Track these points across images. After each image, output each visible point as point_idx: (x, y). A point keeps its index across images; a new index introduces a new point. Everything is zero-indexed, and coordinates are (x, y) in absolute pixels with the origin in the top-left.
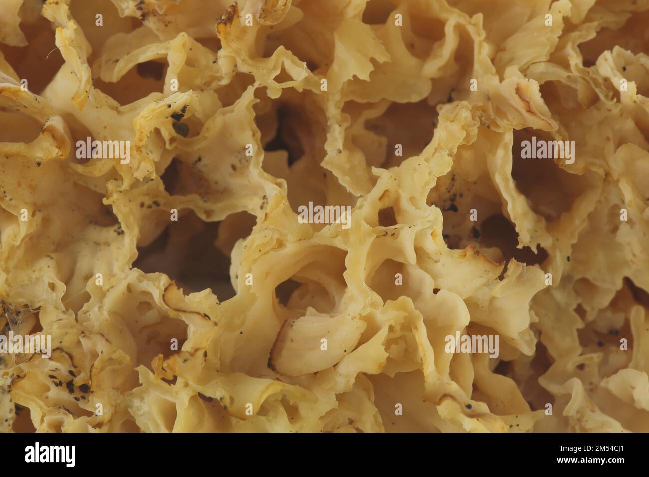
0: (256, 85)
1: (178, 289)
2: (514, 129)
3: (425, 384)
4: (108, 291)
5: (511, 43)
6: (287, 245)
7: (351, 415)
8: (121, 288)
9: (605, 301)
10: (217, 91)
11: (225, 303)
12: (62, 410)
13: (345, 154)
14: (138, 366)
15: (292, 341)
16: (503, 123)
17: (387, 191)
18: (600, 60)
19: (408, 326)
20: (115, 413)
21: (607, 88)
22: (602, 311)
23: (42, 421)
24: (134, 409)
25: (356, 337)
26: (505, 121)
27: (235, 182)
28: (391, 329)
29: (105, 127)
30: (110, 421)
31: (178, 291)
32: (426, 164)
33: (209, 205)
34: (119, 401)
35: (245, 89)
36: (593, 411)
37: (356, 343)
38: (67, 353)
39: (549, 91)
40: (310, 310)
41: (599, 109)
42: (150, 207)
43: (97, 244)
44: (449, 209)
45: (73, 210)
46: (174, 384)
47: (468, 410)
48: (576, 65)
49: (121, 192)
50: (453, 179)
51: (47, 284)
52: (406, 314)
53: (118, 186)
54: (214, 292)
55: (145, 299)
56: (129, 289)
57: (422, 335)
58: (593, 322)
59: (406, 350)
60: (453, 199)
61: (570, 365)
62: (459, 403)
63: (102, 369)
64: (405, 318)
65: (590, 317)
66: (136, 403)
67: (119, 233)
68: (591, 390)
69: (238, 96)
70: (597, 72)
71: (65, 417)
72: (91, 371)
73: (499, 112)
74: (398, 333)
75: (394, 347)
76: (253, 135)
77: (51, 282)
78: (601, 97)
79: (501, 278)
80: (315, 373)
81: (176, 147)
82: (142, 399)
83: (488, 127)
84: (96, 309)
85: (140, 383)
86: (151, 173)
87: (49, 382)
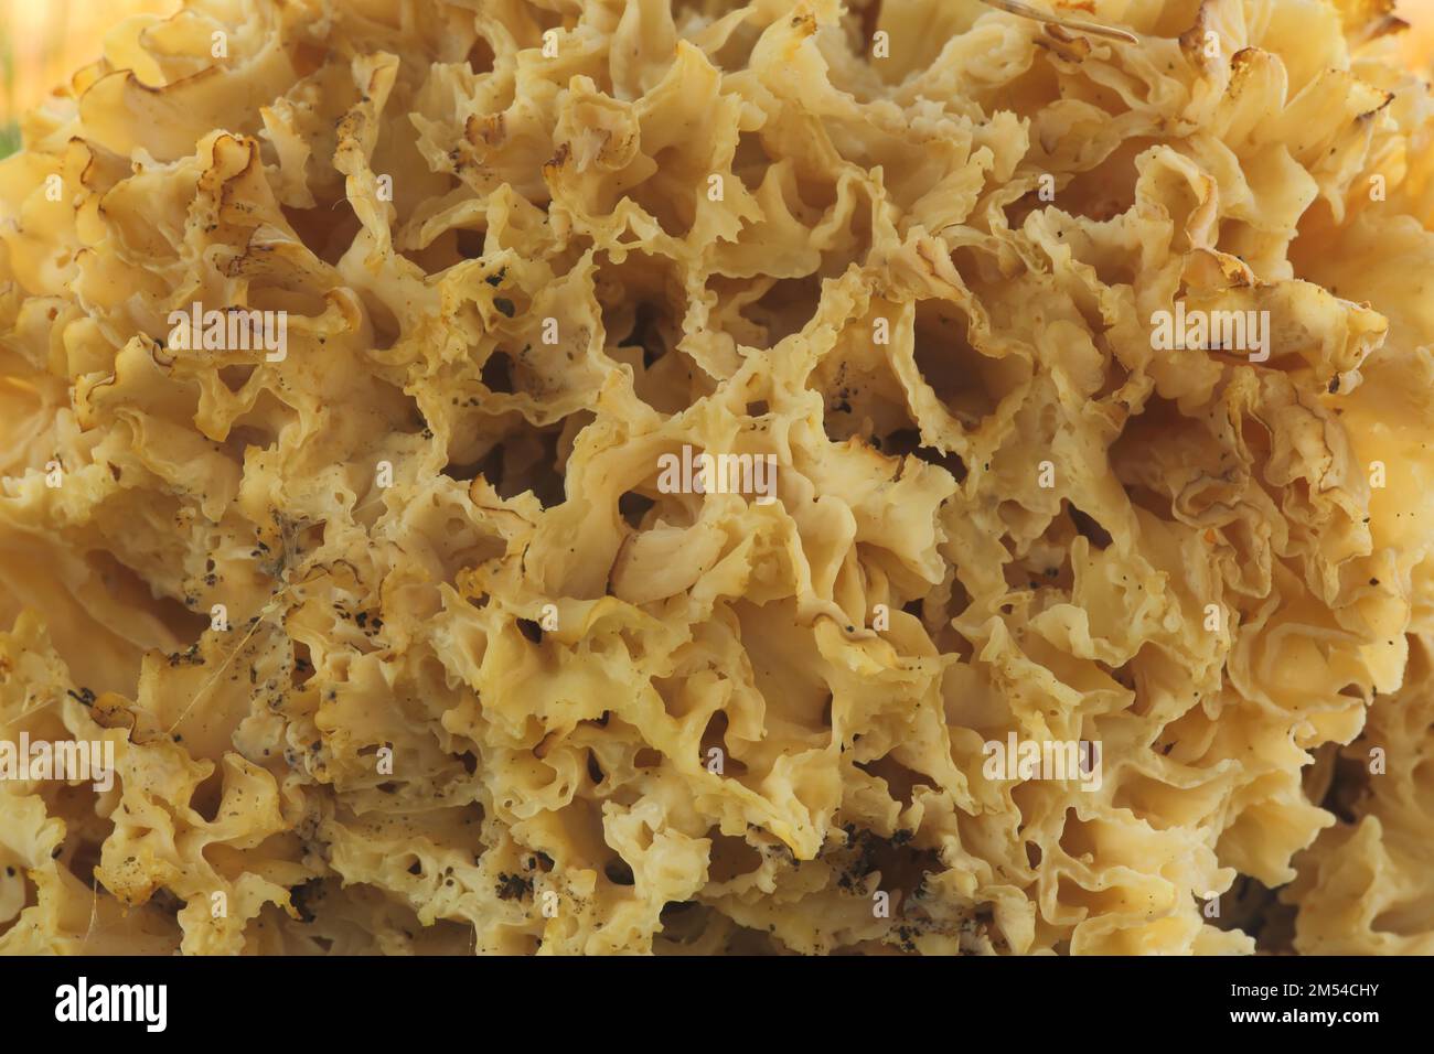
0: (596, 248)
1: (490, 485)
2: (917, 300)
3: (798, 606)
4: (409, 501)
5: (920, 205)
6: (631, 440)
7: (712, 657)
8: (425, 497)
9: (1039, 528)
10: (550, 261)
11: (552, 510)
12: (349, 646)
13: (707, 334)
14: (439, 583)
15: (635, 559)
16: (902, 292)
17: (755, 374)
18: (1029, 221)
19: (779, 538)
20: (411, 646)
21: (1036, 255)
22: (1036, 542)
23: (324, 660)
24: (436, 641)
25: (715, 549)
26: (905, 290)
27: (572, 374)
28: (758, 541)
29: (409, 303)
30: (405, 655)
31: (488, 487)
32: (805, 341)
33: (539, 406)
34: (416, 629)
35: (582, 253)
36: (1018, 658)
37: (714, 557)
38: (350, 565)
39: (963, 258)
40: (659, 522)
41: (1026, 283)
42: (465, 405)
43: (400, 453)
44: (840, 409)
45: (372, 413)
46: (485, 606)
47: (848, 633)
48: (997, 225)
49: (425, 379)
50: (842, 367)
51: (333, 495)
52: (775, 521)
53: (423, 371)
54: (537, 495)
55: (456, 514)
56: (436, 501)
57: (795, 547)
58: (1026, 559)
59: (779, 572)
60: (844, 395)
61: (993, 604)
62: (838, 624)
63: (395, 588)
64: (775, 526)
65: (1021, 551)
66: (439, 633)
67: (426, 437)
68: (1020, 639)
69: (574, 264)
70: (1024, 236)
71: (353, 655)
72: (380, 588)
73: (899, 280)
74: (767, 548)
75: (762, 565)
76: (592, 310)
77: (338, 491)
78: (1029, 265)
79: (897, 479)
80: (667, 599)
81: (497, 330)
82: (446, 628)
83: (884, 296)
84: (393, 523)
85: (443, 605)
86: (461, 353)
87: (333, 614)
